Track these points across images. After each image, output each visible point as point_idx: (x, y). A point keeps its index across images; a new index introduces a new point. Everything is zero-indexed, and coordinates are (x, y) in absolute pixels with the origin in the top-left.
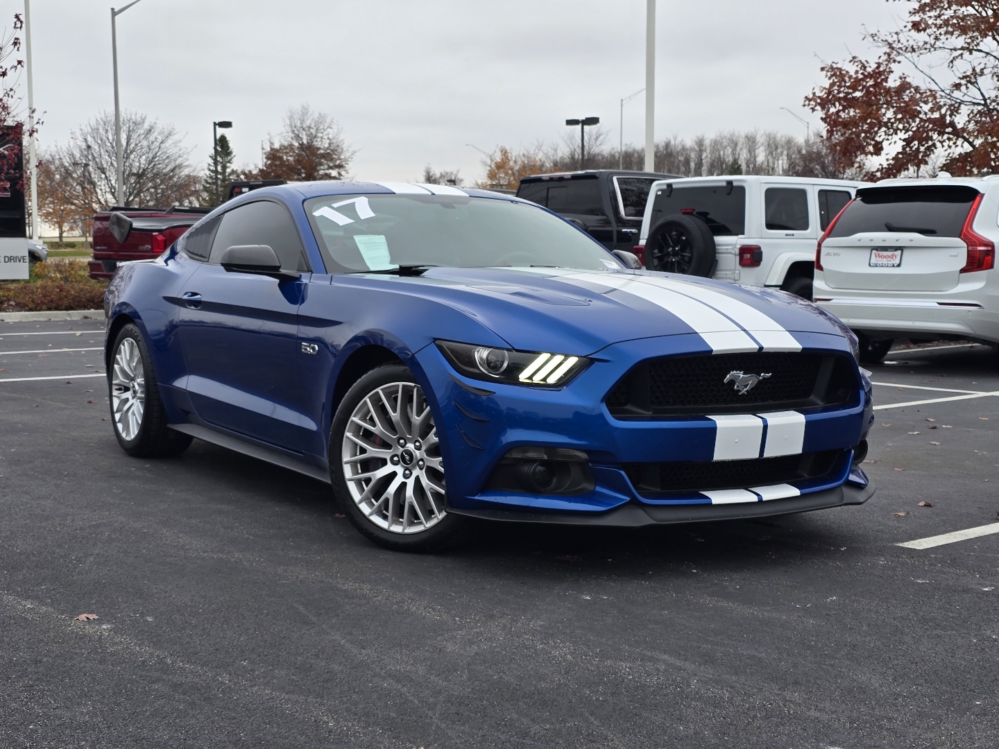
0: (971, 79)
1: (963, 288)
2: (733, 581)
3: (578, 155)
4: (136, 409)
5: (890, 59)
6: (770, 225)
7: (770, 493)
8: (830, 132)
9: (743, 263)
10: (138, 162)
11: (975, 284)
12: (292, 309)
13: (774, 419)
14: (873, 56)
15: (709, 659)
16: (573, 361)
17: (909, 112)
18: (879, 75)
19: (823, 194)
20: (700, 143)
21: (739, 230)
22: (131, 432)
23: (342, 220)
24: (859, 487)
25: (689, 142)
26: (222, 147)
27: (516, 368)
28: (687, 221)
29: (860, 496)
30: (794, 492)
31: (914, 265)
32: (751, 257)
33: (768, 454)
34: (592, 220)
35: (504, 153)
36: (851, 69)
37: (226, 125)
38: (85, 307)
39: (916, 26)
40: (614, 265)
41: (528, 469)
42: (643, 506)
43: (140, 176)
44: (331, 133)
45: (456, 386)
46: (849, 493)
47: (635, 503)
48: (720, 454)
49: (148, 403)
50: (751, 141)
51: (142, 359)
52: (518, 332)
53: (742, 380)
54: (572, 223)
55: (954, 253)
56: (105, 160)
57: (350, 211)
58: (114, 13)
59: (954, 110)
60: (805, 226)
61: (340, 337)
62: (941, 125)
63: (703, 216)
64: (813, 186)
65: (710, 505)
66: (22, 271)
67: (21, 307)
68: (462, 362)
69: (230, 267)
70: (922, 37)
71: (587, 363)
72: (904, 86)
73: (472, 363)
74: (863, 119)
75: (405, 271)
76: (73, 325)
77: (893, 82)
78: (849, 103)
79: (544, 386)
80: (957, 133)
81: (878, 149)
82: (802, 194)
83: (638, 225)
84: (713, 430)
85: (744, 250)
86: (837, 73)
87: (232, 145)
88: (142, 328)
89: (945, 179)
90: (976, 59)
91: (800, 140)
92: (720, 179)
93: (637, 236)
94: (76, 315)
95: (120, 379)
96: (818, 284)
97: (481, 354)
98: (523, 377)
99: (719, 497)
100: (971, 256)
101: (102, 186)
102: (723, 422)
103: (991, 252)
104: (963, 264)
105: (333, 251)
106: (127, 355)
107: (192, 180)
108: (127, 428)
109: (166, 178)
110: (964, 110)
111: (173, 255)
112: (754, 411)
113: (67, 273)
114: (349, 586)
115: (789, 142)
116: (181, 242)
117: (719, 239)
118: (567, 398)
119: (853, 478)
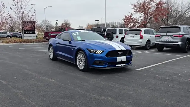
0: (140, 17)
1: (140, 40)
2: (119, 74)
3: (97, 24)
4: (52, 55)
5: (132, 15)
6: (119, 33)
7: (123, 65)
8: (125, 23)
9: (116, 38)
10: (47, 25)
11: (141, 40)
12: (70, 45)
13: (123, 57)
14: (130, 15)
15: (118, 83)
16: (102, 51)
17: (134, 21)
18: (130, 17)
19: (125, 30)
20: (110, 23)
21: (116, 34)
22: (52, 58)
23: (75, 35)
24: (132, 64)
25: (109, 23)
26: (57, 23)
27: (96, 52)
28: (110, 33)
29: (132, 65)
30: (125, 65)
31: (135, 38)
32: (117, 37)
33: (122, 61)
34: (99, 32)
35: (89, 24)
36: (127, 16)
37: (57, 21)
38: (43, 42)
39: (134, 11)
40: (105, 39)
41: (97, 63)
42: (109, 67)
43: (47, 26)
44: (69, 22)
45: (89, 53)
46: (130, 65)
47: (108, 66)
48: (118, 61)
49: (53, 54)
50: (115, 23)
51: (53, 50)
52: (96, 48)
53: (120, 53)
54: (97, 33)
55: (139, 37)
56: (44, 25)
57: (76, 34)
58: (45, 9)
59: (138, 21)
60: (123, 33)
61: (76, 48)
62: (137, 22)
63: (112, 32)
64: (124, 29)
65: (116, 66)
66: (35, 38)
67: (36, 42)
68: (90, 51)
69: (63, 40)
70: (135, 13)
71: (103, 51)
72: (133, 18)
73: (91, 51)
74: (129, 21)
75: (82, 41)
76: (41, 44)
77: (132, 18)
78: (127, 20)
79: (99, 54)
80: (139, 23)
81: (130, 25)
82: (123, 30)
83: (105, 33)
84: (117, 58)
85: (116, 36)
86: (126, 16)
87: (58, 23)
88: (53, 46)
89: (138, 29)
90: (141, 15)
91: (121, 23)
92: (114, 28)
93: (105, 34)
94: (42, 43)
95: (50, 52)
96: (125, 40)
97: (92, 50)
98: (96, 53)
99: (117, 65)
100: (141, 37)
101: (43, 28)
102: (118, 57)
103: (143, 37)
104: (140, 38)
105: (75, 38)
106: (51, 49)
107: (54, 27)
108: (51, 57)
109: (50, 27)
110: (139, 21)
111: (56, 38)
112: (121, 56)
113: (41, 38)
114: (79, 75)
115: (120, 23)
116: (57, 37)
117: (114, 35)
118: (101, 55)
119: (131, 63)
